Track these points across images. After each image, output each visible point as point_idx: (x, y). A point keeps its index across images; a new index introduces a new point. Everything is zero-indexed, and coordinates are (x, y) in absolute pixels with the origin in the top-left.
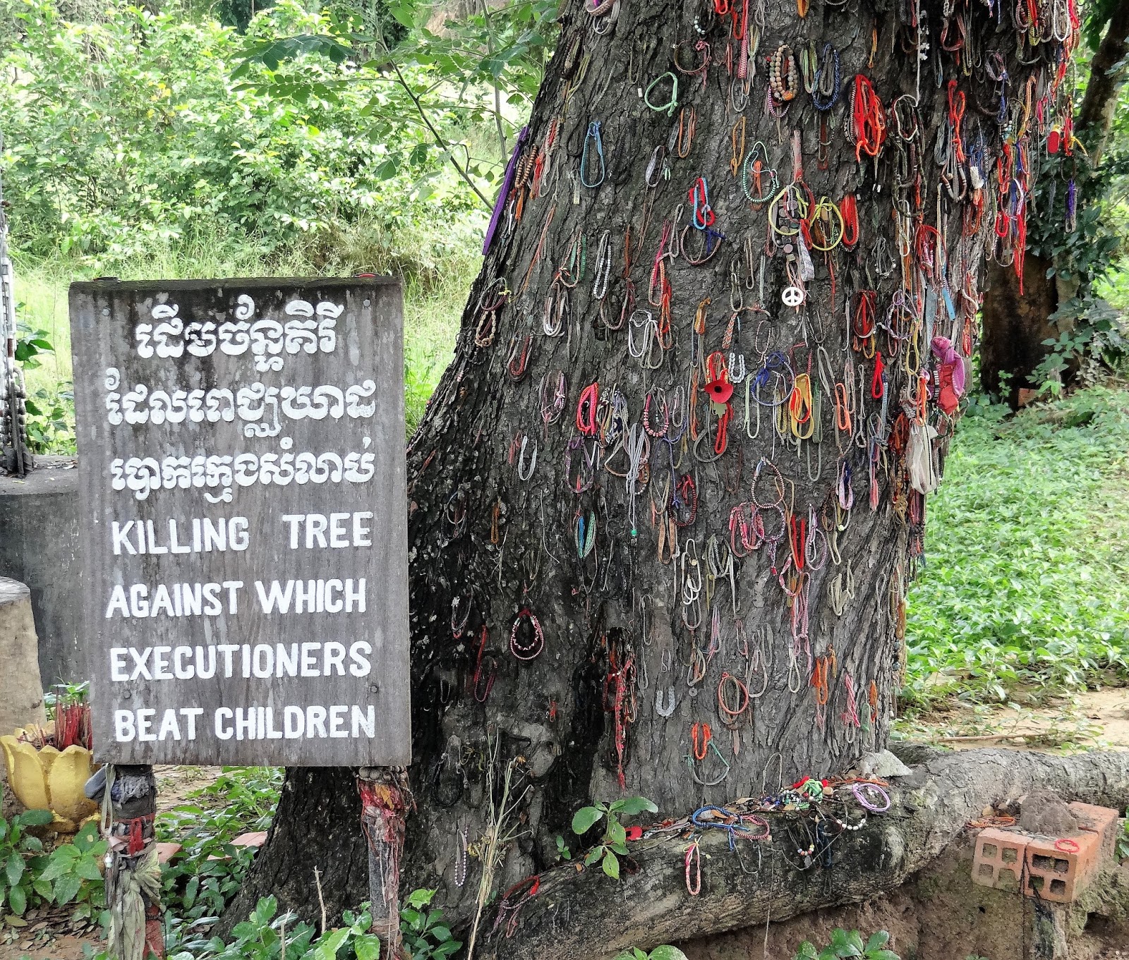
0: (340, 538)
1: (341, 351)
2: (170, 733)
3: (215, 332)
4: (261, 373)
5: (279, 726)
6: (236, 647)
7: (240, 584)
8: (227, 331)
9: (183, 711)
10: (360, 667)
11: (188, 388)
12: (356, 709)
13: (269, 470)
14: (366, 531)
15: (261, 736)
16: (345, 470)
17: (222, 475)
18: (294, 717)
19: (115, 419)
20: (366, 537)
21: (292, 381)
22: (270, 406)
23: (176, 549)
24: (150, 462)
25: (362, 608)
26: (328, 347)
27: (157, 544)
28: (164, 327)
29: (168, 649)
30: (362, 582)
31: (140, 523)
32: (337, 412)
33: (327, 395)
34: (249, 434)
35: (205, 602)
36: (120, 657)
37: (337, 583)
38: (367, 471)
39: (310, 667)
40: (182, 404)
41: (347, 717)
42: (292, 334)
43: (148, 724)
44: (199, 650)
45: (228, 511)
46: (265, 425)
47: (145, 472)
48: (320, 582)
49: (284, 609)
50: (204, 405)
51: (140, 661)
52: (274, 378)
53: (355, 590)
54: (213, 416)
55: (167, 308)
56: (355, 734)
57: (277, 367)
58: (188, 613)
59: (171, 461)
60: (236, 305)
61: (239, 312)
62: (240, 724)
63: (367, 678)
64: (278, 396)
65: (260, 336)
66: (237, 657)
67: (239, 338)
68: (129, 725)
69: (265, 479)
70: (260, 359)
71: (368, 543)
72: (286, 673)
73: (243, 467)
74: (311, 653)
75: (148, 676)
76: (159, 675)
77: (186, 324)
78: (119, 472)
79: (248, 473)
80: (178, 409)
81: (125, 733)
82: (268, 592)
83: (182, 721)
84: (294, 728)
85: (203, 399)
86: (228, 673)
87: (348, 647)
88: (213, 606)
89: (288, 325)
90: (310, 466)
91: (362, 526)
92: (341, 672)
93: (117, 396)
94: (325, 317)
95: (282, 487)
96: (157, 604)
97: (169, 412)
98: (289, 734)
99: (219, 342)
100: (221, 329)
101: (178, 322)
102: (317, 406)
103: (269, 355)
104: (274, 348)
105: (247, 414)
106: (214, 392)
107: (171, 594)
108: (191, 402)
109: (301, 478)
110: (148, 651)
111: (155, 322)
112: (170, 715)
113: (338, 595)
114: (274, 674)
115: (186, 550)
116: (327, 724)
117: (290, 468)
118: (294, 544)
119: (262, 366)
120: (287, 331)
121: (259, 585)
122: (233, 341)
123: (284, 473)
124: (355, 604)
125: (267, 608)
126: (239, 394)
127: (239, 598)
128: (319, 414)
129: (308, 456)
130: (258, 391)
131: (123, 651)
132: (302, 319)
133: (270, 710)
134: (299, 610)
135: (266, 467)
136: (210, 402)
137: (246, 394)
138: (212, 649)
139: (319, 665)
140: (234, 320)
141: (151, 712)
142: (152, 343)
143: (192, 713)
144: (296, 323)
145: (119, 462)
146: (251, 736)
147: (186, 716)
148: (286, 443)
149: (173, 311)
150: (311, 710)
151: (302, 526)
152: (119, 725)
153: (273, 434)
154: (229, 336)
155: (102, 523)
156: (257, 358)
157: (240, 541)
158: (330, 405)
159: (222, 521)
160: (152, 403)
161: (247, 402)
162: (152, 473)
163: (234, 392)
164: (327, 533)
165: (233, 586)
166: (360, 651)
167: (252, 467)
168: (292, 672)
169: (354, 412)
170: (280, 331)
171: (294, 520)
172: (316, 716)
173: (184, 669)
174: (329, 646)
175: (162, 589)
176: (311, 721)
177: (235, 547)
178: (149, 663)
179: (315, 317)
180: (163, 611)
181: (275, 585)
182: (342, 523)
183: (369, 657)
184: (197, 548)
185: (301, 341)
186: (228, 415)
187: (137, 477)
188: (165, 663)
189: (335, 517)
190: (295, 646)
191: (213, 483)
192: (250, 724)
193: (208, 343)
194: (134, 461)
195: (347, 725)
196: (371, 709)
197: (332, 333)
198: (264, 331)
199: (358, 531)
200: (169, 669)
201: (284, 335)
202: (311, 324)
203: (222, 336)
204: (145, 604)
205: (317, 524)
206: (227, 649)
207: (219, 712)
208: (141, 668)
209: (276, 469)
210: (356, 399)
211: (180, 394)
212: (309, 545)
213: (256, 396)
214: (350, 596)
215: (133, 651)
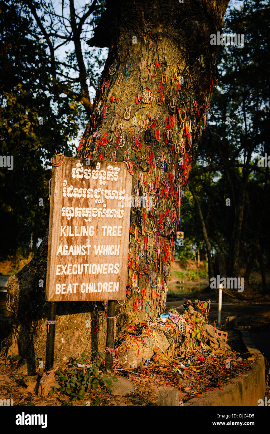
0: (115, 233)
1: (119, 181)
2: (69, 291)
3: (91, 172)
4: (100, 185)
5: (97, 289)
6: (88, 265)
7: (90, 246)
8: (93, 172)
9: (74, 284)
10: (116, 271)
11: (83, 188)
12: (115, 283)
14: (121, 232)
15: (92, 292)
16: (117, 214)
17: (89, 214)
18: (100, 285)
19: (64, 195)
20: (120, 233)
21: (107, 188)
22: (102, 195)
23: (76, 235)
24: (72, 209)
25: (118, 254)
26: (116, 179)
27: (72, 233)
28: (79, 170)
29: (71, 265)
30: (119, 246)
31: (68, 227)
32: (117, 198)
33: (115, 193)
34: (96, 202)
35: (82, 251)
36: (59, 268)
37: (113, 246)
38: (122, 215)
39: (105, 271)
40: (81, 192)
41: (112, 285)
42: (108, 175)
43: (64, 288)
44: (79, 265)
45: (90, 224)
46: (100, 200)
47: (70, 211)
48: (109, 246)
49: (100, 254)
50: (87, 194)
51: (64, 269)
52: (103, 187)
53: (117, 249)
54: (88, 196)
56: (114, 291)
57: (104, 184)
58: (77, 254)
59: (77, 208)
60: (96, 165)
61: (97, 167)
62: (87, 288)
63: (118, 274)
64: (104, 192)
65: (101, 175)
66: (88, 267)
67: (96, 174)
68: (59, 289)
69: (99, 216)
70: (101, 181)
71: (121, 235)
72: (99, 273)
73: (94, 212)
74: (106, 267)
75: (65, 274)
76: (68, 273)
77: (84, 169)
78: (64, 211)
79: (95, 213)
80: (80, 194)
81: (58, 291)
82: (97, 248)
84: (100, 289)
85: (86, 191)
86: (86, 273)
87: (114, 264)
88: (83, 252)
89: (107, 172)
90: (109, 213)
91: (120, 230)
92: (112, 272)
93: (65, 188)
94: (116, 171)
95: (102, 218)
96: (70, 251)
97: (78, 194)
98: (99, 291)
99: (92, 175)
100: (92, 171)
101: (82, 168)
102: (112, 196)
103: (103, 180)
104: (104, 178)
105: (96, 196)
106: (89, 189)
107: (73, 249)
108: (84, 192)
109: (107, 216)
110: (66, 265)
111: (77, 168)
112: (70, 286)
113: (113, 250)
114: (96, 273)
115: (78, 235)
116: (108, 288)
117: (105, 213)
118: (104, 235)
119: (101, 183)
120: (107, 174)
121: (95, 246)
123: (104, 214)
124: (117, 252)
125: (96, 253)
126: (95, 190)
127: (90, 250)
128: (112, 198)
129: (109, 210)
130: (99, 190)
131: (60, 266)
132: (111, 171)
133: (95, 283)
134: (104, 254)
135: (100, 212)
136: (88, 192)
137: (96, 191)
138: (82, 265)
139: (107, 271)
140: (96, 170)
141: (65, 285)
142: (76, 174)
143: (76, 285)
144: (109, 172)
145: (64, 208)
147: (74, 286)
148: (105, 205)
149: (81, 165)
150: (105, 283)
151: (106, 229)
152: (57, 289)
153: (102, 203)
154: (94, 174)
155: (58, 226)
156: (100, 181)
157: (92, 233)
158: (115, 196)
159: (88, 227)
160: (74, 192)
161: (97, 193)
162: (72, 212)
163: (94, 190)
164: (112, 232)
166: (117, 266)
167: (96, 212)
168: (101, 272)
169: (120, 198)
170: (106, 174)
171: (105, 227)
172: (105, 285)
173: (75, 271)
174: (110, 265)
175: (71, 246)
176: (104, 287)
177: (90, 235)
178: (66, 270)
179: (114, 171)
180: (71, 254)
181: (99, 246)
182: (115, 229)
183: (118, 268)
184: (81, 235)
185: (110, 177)
186: (92, 196)
187: (69, 213)
188: (70, 270)
189: (114, 227)
190: (102, 264)
191: (87, 216)
192: (90, 288)
193: (89, 175)
194: (68, 208)
195: (112, 288)
196: (118, 283)
197: (117, 176)
198: (102, 173)
200: (71, 271)
201: (107, 175)
202: (113, 173)
203: (92, 174)
204: (67, 251)
205: (110, 229)
206: (86, 265)
207: (83, 284)
208: (64, 271)
209: (102, 213)
210: (121, 194)
211: (81, 189)
212: (108, 235)
213: (99, 192)
214: (116, 250)
215: (62, 266)
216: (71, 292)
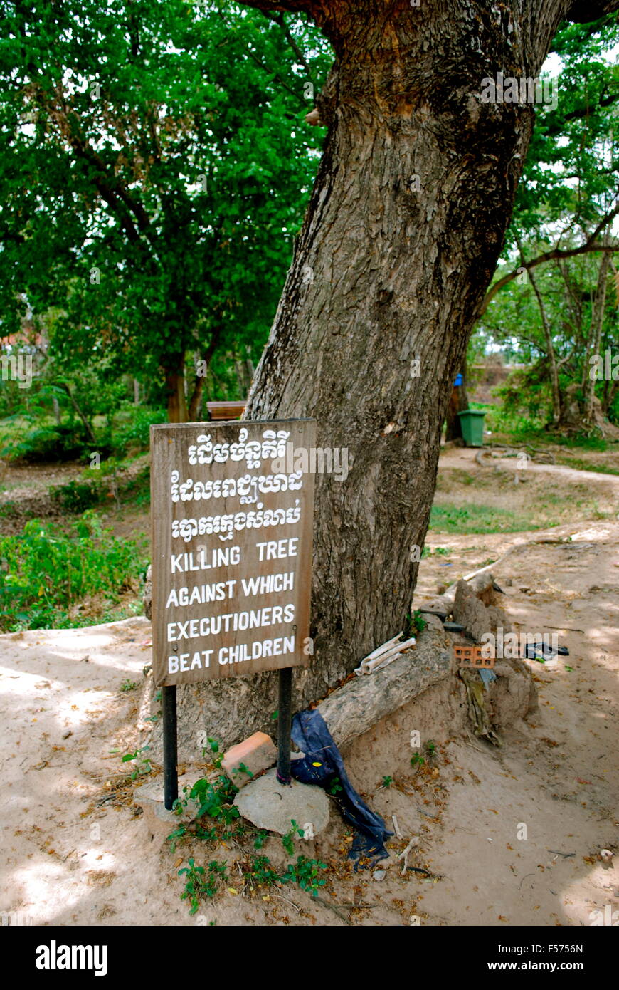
0: (282, 553)
2: (196, 665)
3: (228, 449)
4: (250, 470)
5: (250, 653)
6: (231, 616)
7: (234, 582)
8: (234, 448)
9: (203, 653)
10: (288, 618)
11: (214, 480)
12: (286, 639)
13: (251, 520)
14: (295, 548)
15: (241, 660)
16: (286, 518)
17: (228, 525)
18: (257, 647)
19: (175, 499)
20: (294, 551)
21: (264, 473)
22: (253, 487)
23: (204, 567)
24: (193, 521)
25: (291, 588)
26: (282, 454)
27: (195, 565)
28: (203, 447)
29: (197, 621)
30: (292, 574)
31: (186, 555)
32: (284, 488)
33: (280, 479)
34: (242, 502)
35: (217, 593)
36: (173, 628)
37: (280, 576)
38: (296, 517)
39: (266, 621)
40: (210, 488)
41: (281, 644)
42: (265, 448)
43: (186, 662)
44: (213, 619)
45: (230, 544)
46: (250, 497)
47: (190, 527)
48: (273, 576)
49: (255, 593)
50: (221, 490)
51: (183, 629)
52: (256, 472)
53: (289, 579)
54: (225, 494)
55: (204, 436)
56: (285, 651)
57: (257, 466)
58: (208, 600)
59: (203, 520)
60: (239, 434)
61: (241, 438)
62: (231, 655)
63: (292, 623)
64: (257, 481)
65: (250, 450)
66: (231, 620)
67: (240, 451)
68: (176, 664)
69: (249, 526)
70: (249, 462)
71: (295, 554)
72: (254, 626)
73: (239, 520)
74: (266, 614)
75: (186, 637)
76: (192, 635)
77: (214, 446)
78: (176, 528)
79: (241, 523)
80: (208, 492)
81: (174, 668)
82: (247, 585)
83: (203, 658)
84: (257, 653)
85: (221, 485)
86: (227, 629)
87: (284, 608)
88: (221, 596)
89: (263, 444)
90: (270, 517)
91: (293, 546)
92: (280, 621)
93: (176, 486)
94: (281, 439)
95: (257, 529)
96: (193, 597)
97: (204, 493)
98: (254, 657)
99: (230, 454)
100: (232, 447)
101: (210, 444)
102: (275, 485)
103: (253, 460)
104: (257, 456)
105: (242, 492)
106: (227, 481)
107: (200, 591)
108: (215, 487)
109: (266, 524)
110: (187, 623)
111: (198, 445)
112: (197, 656)
113: (280, 582)
114: (249, 627)
115: (209, 567)
116: (272, 648)
117: (261, 519)
118: (261, 558)
119: (250, 466)
120: (263, 447)
121: (244, 582)
122: (237, 453)
123: (258, 522)
124: (288, 585)
125: (247, 593)
126: (239, 481)
127: (234, 590)
128: (275, 490)
129: (270, 512)
130: (248, 479)
131: (174, 625)
132: (271, 440)
133: (246, 646)
134: (262, 592)
135: (250, 519)
136: (224, 487)
137: (242, 482)
138: (219, 618)
139: (270, 620)
140: (238, 442)
141: (188, 655)
142: (197, 456)
143: (207, 653)
144: (267, 442)
145: (176, 522)
146: (236, 661)
147: (205, 655)
149: (207, 438)
150: (265, 642)
151: (265, 548)
152: (170, 665)
153: (254, 501)
154: (235, 451)
155: (166, 556)
157: (235, 559)
158: (281, 485)
159: (227, 550)
160: (195, 489)
161: (242, 485)
162: (193, 527)
163: (236, 480)
164: (277, 551)
165: (231, 583)
166: (289, 609)
167: (243, 520)
168: (257, 625)
169: (292, 487)
170: (259, 447)
171: (261, 545)
172: (268, 645)
173: (205, 630)
174: (275, 609)
175: (196, 590)
176: (265, 648)
177: (233, 562)
178: (187, 630)
179: (277, 439)
180: (195, 600)
181: (251, 581)
182: (283, 545)
183: (292, 612)
184: (214, 565)
185: (269, 452)
186: (233, 493)
187: (186, 530)
188: (196, 629)
189: (281, 542)
190: (259, 611)
191: (223, 530)
192: (236, 655)
193: (224, 455)
194: (185, 521)
195: (281, 648)
196: (293, 638)
197: (284, 447)
199: (291, 548)
200: (198, 631)
201: (262, 449)
202: (274, 443)
203: (232, 451)
204: (186, 598)
205: (272, 547)
206: (227, 617)
207: (221, 650)
208: (183, 633)
209: (254, 520)
210: (293, 480)
211: (209, 483)
212: (268, 558)
213: (247, 482)
214: (286, 582)
215: (179, 624)
216: (200, 667)
